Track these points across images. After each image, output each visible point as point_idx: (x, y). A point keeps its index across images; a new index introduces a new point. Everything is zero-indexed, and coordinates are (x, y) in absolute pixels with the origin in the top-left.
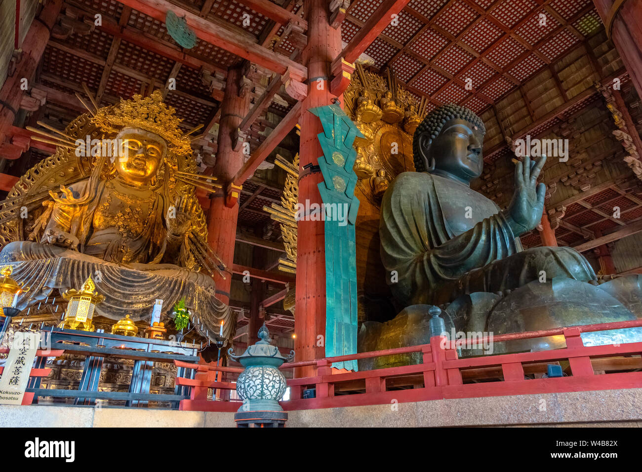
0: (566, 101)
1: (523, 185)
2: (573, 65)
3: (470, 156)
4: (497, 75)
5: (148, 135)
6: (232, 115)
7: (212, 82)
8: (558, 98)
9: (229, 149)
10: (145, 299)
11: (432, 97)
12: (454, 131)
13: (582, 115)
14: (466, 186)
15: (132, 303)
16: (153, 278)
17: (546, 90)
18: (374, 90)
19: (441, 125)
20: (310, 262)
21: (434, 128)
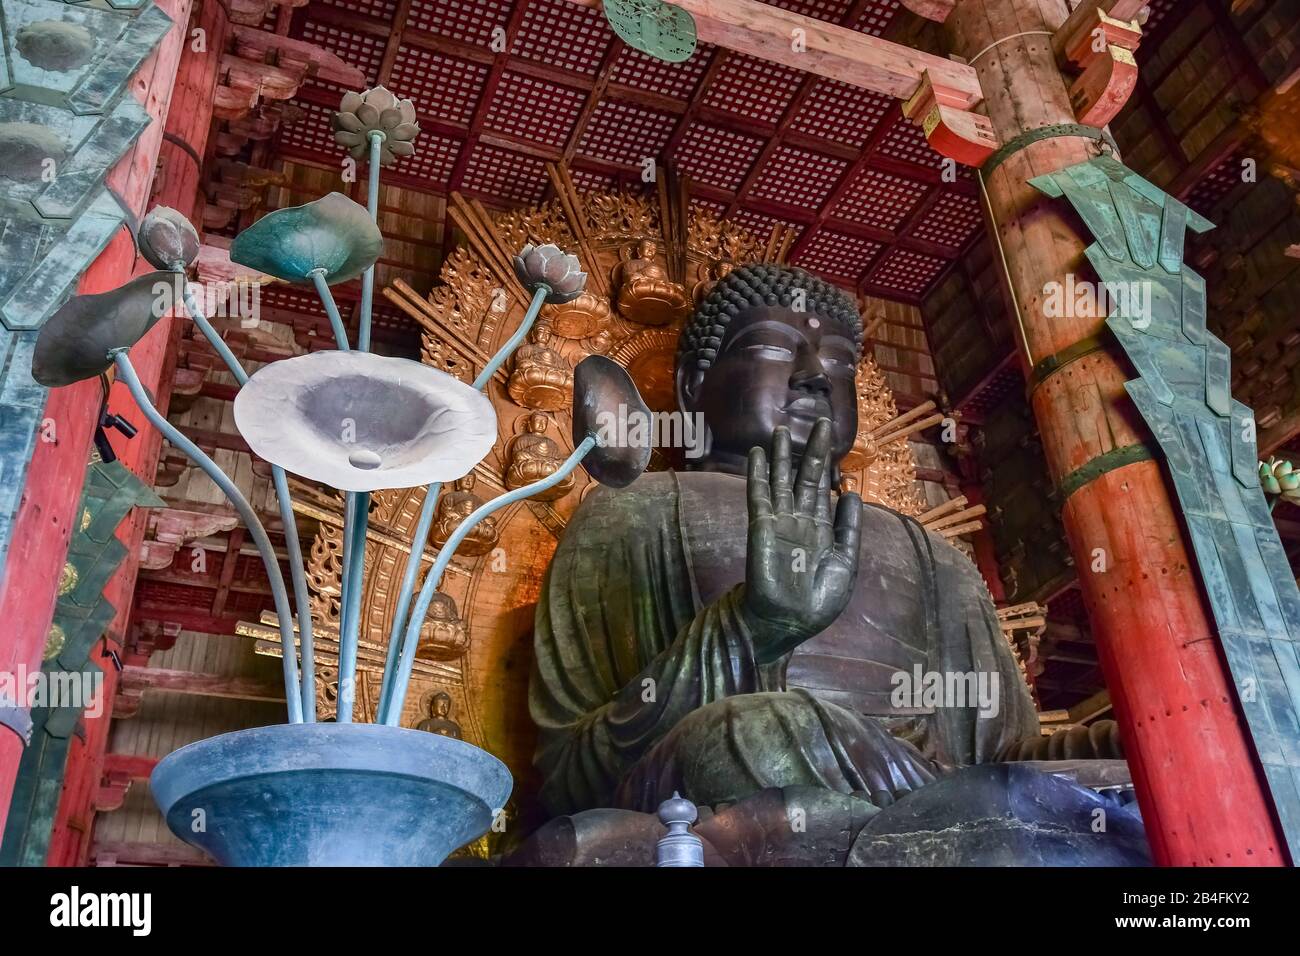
11: (823, 216)
18: (612, 241)
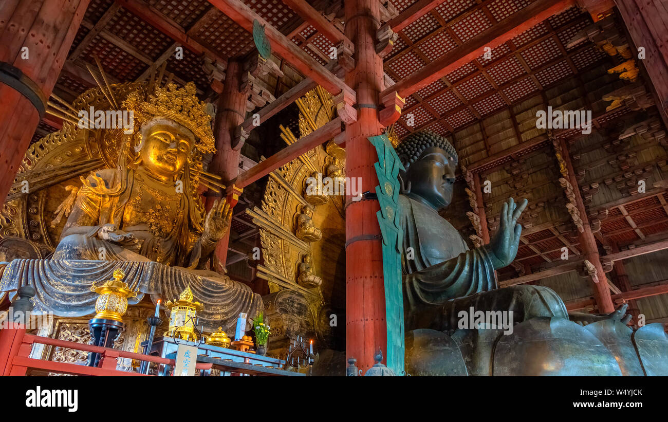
0: (520, 142)
1: (507, 225)
2: (530, 111)
3: (444, 185)
4: (462, 106)
5: (181, 130)
6: (232, 111)
7: (212, 71)
8: (513, 139)
9: (228, 146)
10: (222, 311)
12: (432, 158)
13: (532, 157)
14: (435, 211)
15: (212, 314)
16: (228, 290)
17: (504, 128)
19: (421, 150)
20: (367, 286)
21: (413, 152)
